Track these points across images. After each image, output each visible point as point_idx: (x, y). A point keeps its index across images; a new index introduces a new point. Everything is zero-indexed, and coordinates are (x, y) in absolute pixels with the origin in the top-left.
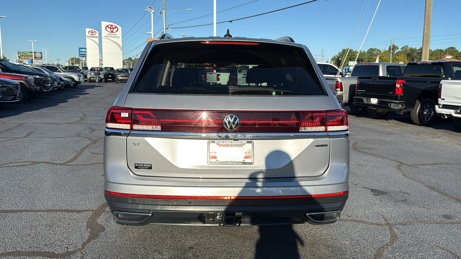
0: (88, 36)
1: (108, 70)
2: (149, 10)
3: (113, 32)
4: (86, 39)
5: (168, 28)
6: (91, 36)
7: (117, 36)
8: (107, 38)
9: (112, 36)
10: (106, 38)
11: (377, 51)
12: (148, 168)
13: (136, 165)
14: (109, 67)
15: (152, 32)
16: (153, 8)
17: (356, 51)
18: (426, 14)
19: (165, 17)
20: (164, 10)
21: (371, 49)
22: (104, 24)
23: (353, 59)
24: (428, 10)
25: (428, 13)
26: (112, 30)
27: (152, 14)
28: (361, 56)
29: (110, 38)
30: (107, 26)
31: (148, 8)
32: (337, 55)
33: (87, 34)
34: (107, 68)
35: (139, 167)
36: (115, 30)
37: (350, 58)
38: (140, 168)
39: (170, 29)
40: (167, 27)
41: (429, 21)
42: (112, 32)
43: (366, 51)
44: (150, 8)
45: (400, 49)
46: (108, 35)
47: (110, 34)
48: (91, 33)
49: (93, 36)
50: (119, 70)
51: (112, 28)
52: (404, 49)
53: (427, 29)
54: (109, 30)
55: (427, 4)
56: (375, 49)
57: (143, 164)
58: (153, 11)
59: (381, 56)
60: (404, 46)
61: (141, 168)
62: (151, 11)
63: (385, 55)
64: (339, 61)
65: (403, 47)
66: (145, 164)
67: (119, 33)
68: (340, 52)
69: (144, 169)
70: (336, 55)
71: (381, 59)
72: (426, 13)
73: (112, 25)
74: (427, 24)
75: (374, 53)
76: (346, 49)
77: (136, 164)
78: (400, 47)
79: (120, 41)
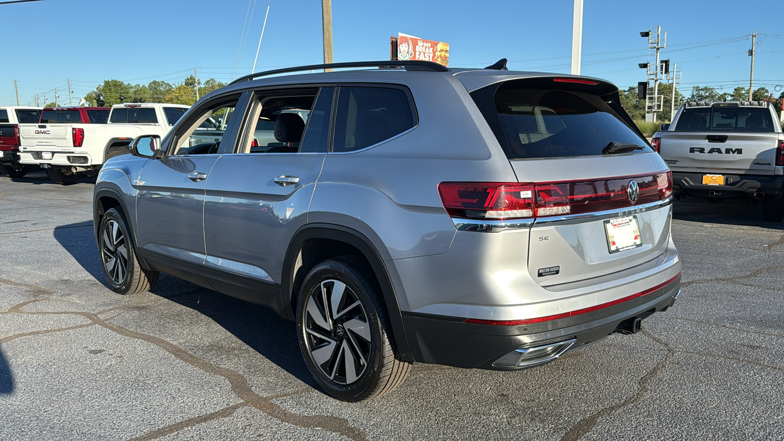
11: (166, 86)
12: (555, 272)
13: (541, 271)
17: (129, 84)
18: (325, 36)
21: (155, 82)
23: (125, 98)
24: (328, 30)
25: (328, 35)
28: (139, 94)
32: (96, 91)
35: (543, 274)
37: (120, 98)
38: (544, 276)
41: (330, 47)
43: (147, 86)
45: (202, 84)
52: (209, 85)
53: (329, 59)
55: (325, 21)
56: (161, 82)
57: (550, 268)
59: (179, 94)
60: (209, 79)
61: (546, 275)
63: (185, 93)
64: (100, 101)
65: (208, 82)
66: (552, 267)
68: (100, 85)
69: (550, 275)
70: (93, 91)
71: (179, 100)
72: (325, 34)
74: (328, 52)
75: (162, 89)
76: (110, 80)
77: (541, 269)
78: (203, 81)
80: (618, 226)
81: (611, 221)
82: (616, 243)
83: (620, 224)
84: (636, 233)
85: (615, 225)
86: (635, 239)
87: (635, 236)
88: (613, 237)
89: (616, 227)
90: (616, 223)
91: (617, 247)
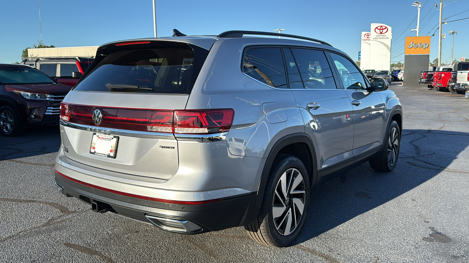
0: (363, 40)
1: (370, 72)
2: (416, 6)
3: (383, 33)
4: (362, 43)
5: (444, 23)
6: (367, 39)
7: (386, 37)
8: (376, 40)
9: (381, 37)
10: (374, 40)
14: (370, 69)
15: (417, 30)
16: (420, 3)
19: (442, 10)
20: (441, 2)
22: (374, 26)
26: (381, 31)
27: (419, 9)
29: (379, 40)
30: (377, 28)
31: (414, 3)
33: (363, 38)
34: (369, 71)
36: (385, 31)
39: (446, 23)
40: (443, 21)
42: (381, 33)
44: (417, 3)
46: (377, 37)
47: (379, 36)
48: (366, 36)
49: (368, 39)
50: (378, 73)
51: (381, 29)
54: (378, 31)
58: (420, 6)
62: (418, 6)
67: (389, 34)
73: (381, 26)
79: (388, 42)
80: (102, 139)
81: (97, 134)
82: (95, 148)
83: (103, 138)
84: (112, 148)
85: (100, 138)
86: (110, 152)
87: (111, 149)
88: (95, 144)
89: (100, 139)
90: (101, 137)
91: (95, 151)
